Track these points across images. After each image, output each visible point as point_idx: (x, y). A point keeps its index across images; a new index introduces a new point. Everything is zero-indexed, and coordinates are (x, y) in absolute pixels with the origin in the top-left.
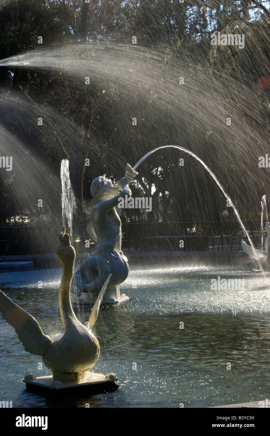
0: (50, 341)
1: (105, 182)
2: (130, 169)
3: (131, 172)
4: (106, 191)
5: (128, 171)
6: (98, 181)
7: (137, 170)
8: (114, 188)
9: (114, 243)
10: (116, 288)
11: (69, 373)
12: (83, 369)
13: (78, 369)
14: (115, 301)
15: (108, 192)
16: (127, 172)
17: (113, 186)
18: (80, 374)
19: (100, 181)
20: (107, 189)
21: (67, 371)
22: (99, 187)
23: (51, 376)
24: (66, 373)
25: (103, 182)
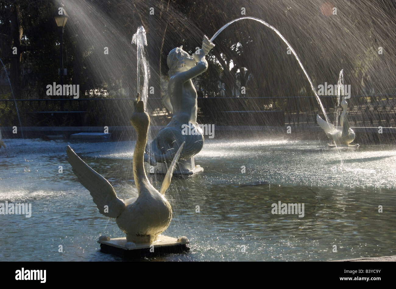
0: (123, 204)
1: (182, 54)
2: (207, 41)
3: (208, 43)
4: (182, 62)
5: (205, 43)
6: (175, 52)
7: (214, 42)
8: (190, 60)
9: (190, 114)
10: (190, 158)
11: (142, 236)
12: (155, 232)
13: (150, 232)
14: (190, 171)
15: (185, 64)
16: (204, 43)
17: (189, 58)
18: (153, 237)
19: (177, 52)
20: (183, 60)
21: (140, 234)
22: (176, 58)
23: (125, 238)
24: (139, 235)
25: (180, 53)
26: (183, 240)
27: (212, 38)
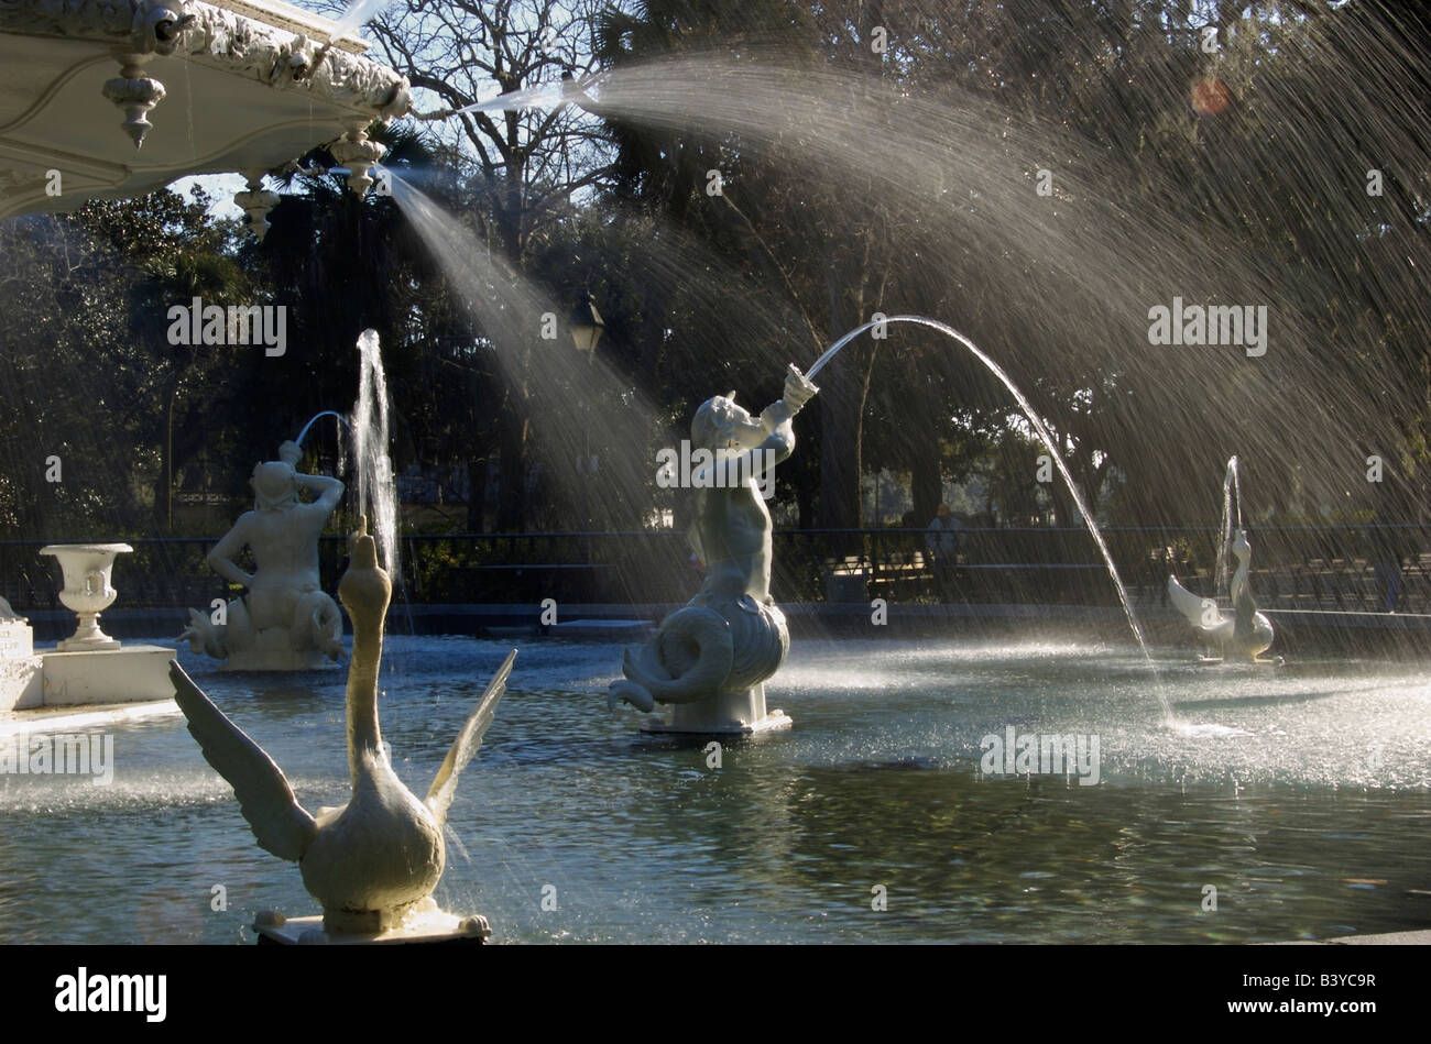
1: (729, 413)
2: (797, 379)
3: (798, 384)
4: (729, 435)
5: (791, 383)
6: (709, 409)
7: (815, 380)
8: (752, 429)
9: (748, 573)
10: (748, 692)
15: (737, 439)
16: (788, 385)
17: (750, 423)
19: (716, 409)
20: (733, 429)
22: (713, 425)
25: (722, 411)
26: (473, 926)
27: (812, 371)
